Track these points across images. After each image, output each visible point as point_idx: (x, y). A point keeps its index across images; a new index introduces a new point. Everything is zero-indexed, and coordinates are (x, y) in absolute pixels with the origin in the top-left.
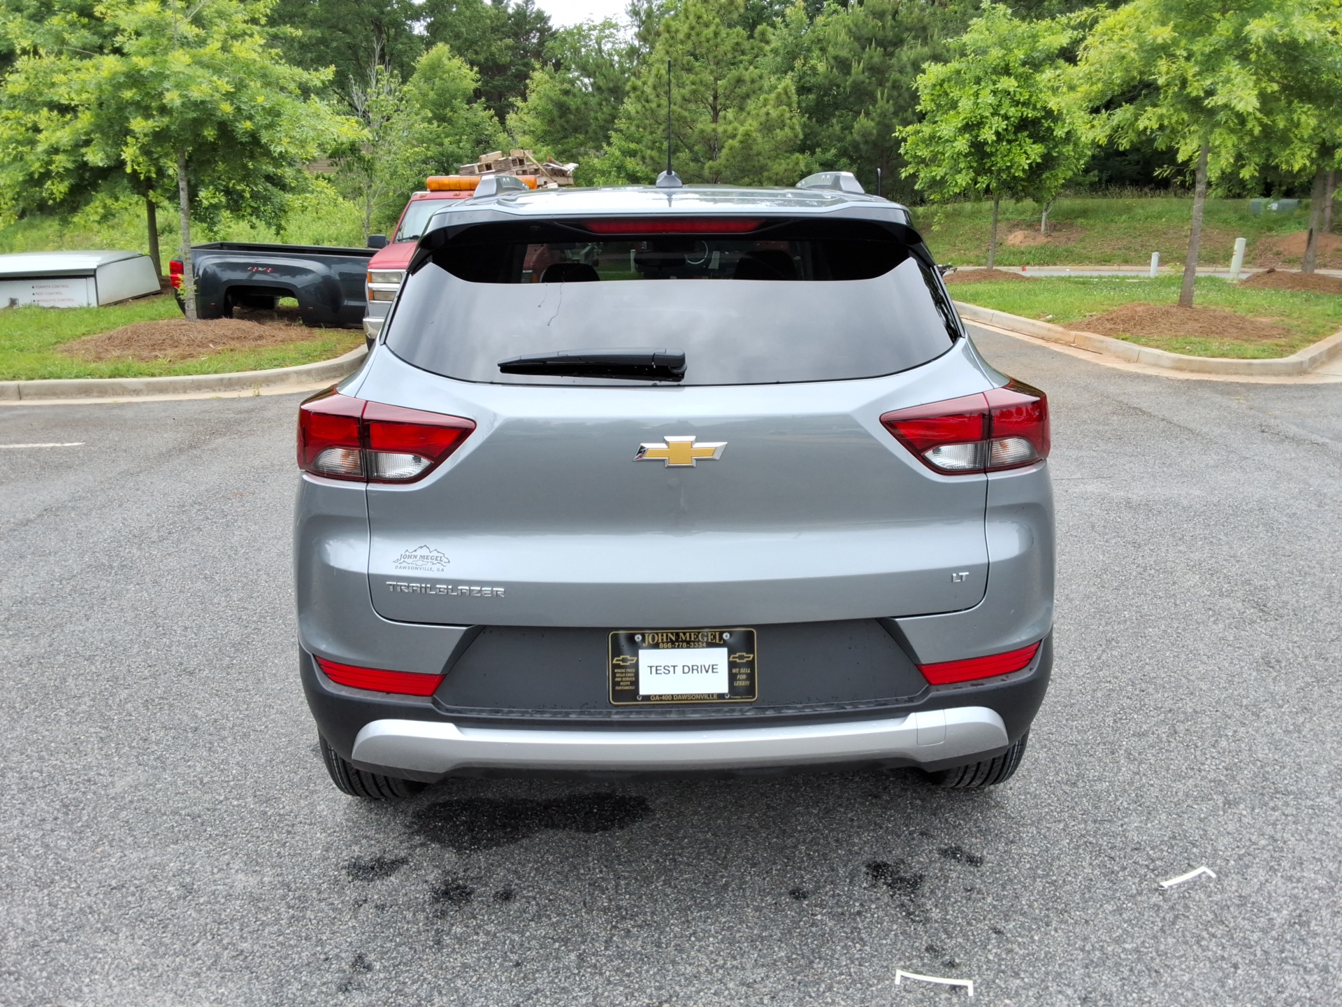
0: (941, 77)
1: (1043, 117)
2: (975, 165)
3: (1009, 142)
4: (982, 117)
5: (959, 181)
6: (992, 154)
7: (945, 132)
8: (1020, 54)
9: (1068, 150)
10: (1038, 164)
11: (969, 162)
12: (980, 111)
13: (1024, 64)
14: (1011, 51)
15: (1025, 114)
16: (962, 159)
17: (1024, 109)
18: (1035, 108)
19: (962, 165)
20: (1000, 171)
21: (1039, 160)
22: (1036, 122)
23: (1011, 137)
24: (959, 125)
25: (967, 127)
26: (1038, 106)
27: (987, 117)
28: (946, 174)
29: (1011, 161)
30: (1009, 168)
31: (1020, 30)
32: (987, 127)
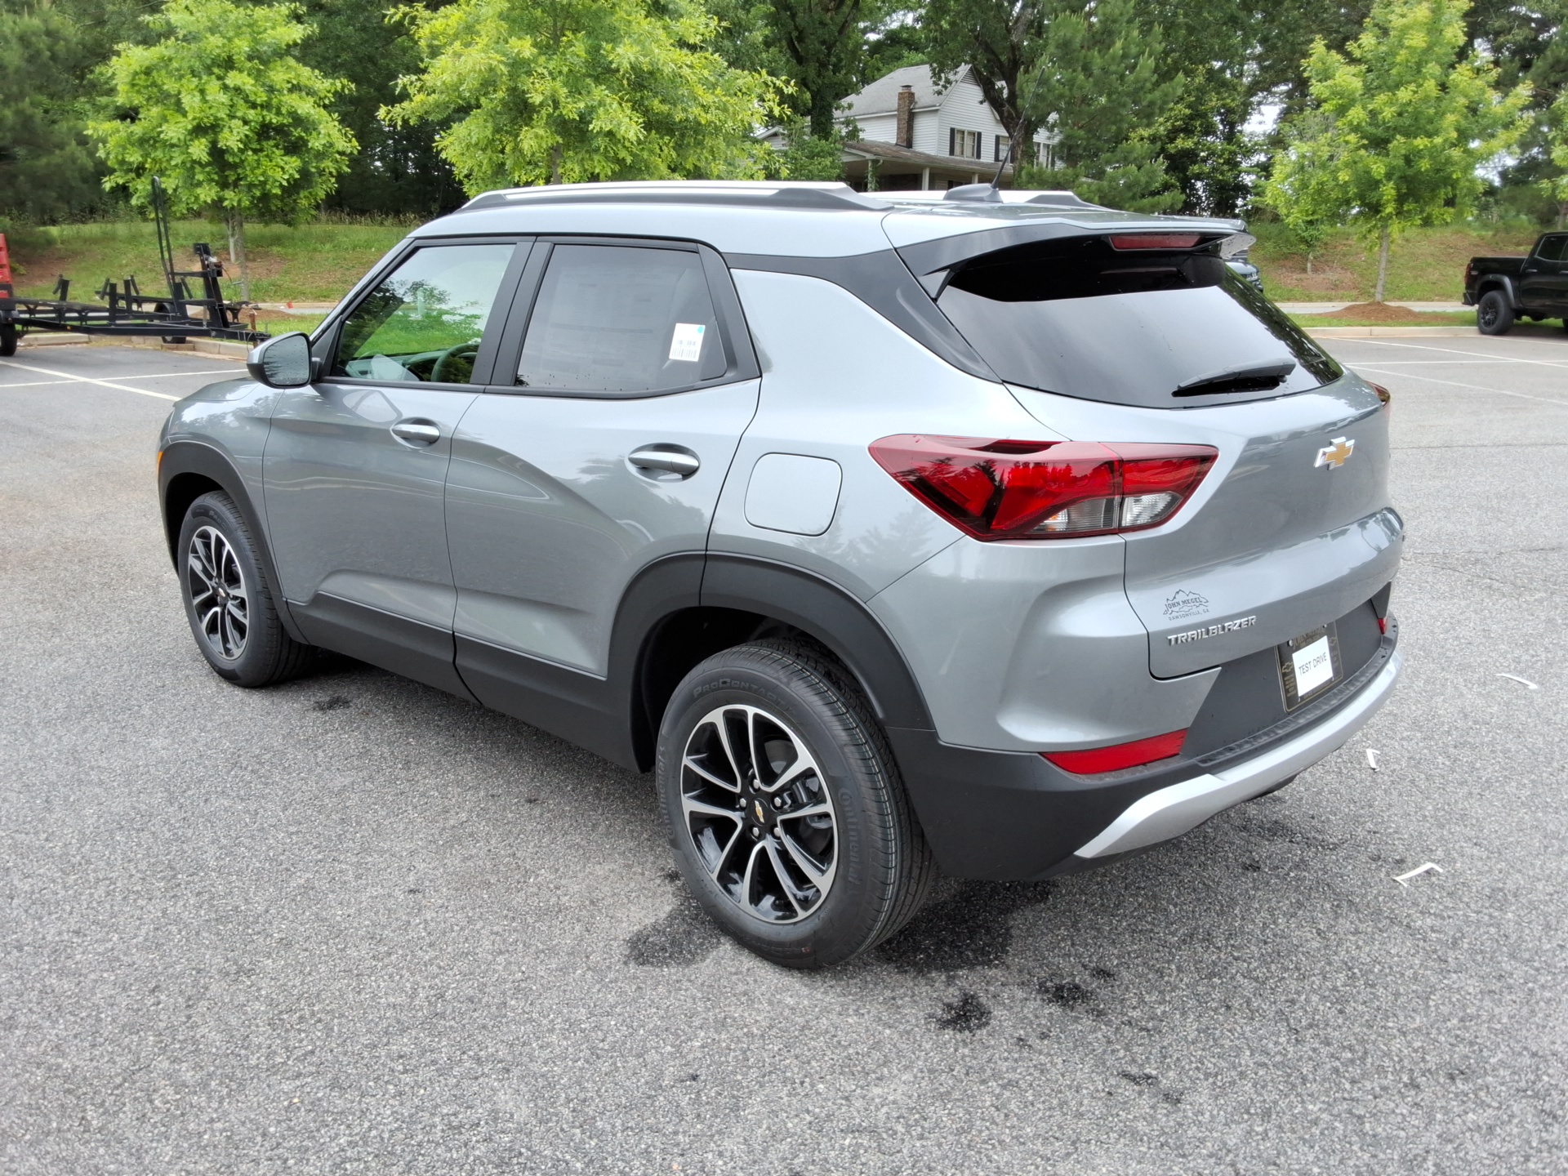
0: (147, 63)
1: (289, 125)
2: (216, 177)
3: (255, 151)
4: (216, 119)
5: (202, 197)
6: (234, 166)
7: (171, 134)
8: (243, 46)
9: (328, 165)
10: (295, 180)
11: (209, 173)
12: (212, 111)
13: (250, 58)
14: (230, 40)
15: (268, 118)
16: (198, 169)
17: (265, 113)
18: (278, 113)
19: (200, 177)
20: (251, 186)
21: (297, 176)
22: (280, 130)
23: (255, 146)
24: (190, 127)
25: (199, 130)
26: (284, 111)
27: (222, 119)
28: (177, 187)
29: (263, 174)
30: (264, 183)
31: (232, 17)
32: (226, 130)
